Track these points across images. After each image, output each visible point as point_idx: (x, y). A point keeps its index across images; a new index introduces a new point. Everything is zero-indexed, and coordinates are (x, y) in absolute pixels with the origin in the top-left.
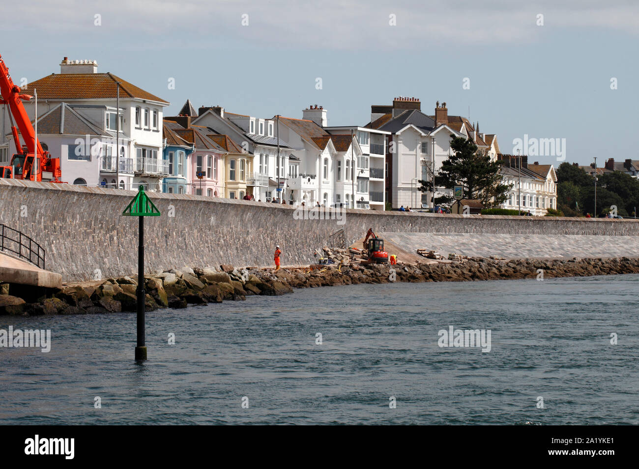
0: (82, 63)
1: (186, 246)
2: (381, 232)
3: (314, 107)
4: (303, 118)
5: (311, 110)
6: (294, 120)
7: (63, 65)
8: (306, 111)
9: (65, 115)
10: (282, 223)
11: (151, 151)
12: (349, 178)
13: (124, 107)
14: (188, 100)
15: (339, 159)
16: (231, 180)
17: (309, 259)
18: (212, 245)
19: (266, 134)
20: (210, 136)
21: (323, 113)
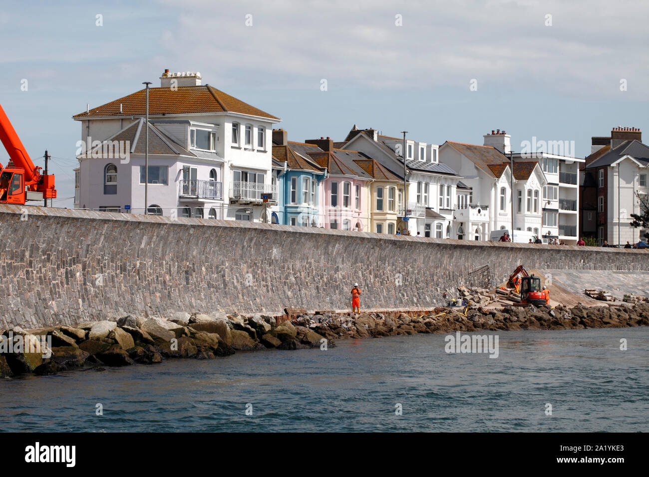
0: (183, 76)
1: (225, 285)
2: (544, 269)
3: (496, 132)
4: (484, 145)
5: (493, 135)
6: (470, 146)
7: (163, 78)
8: (487, 137)
9: (141, 132)
10: (394, 257)
11: (255, 175)
12: (531, 209)
13: (218, 123)
14: (355, 125)
15: (520, 188)
16: (378, 211)
17: (434, 300)
18: (275, 284)
19: (429, 160)
20: (356, 161)
21: (505, 138)
